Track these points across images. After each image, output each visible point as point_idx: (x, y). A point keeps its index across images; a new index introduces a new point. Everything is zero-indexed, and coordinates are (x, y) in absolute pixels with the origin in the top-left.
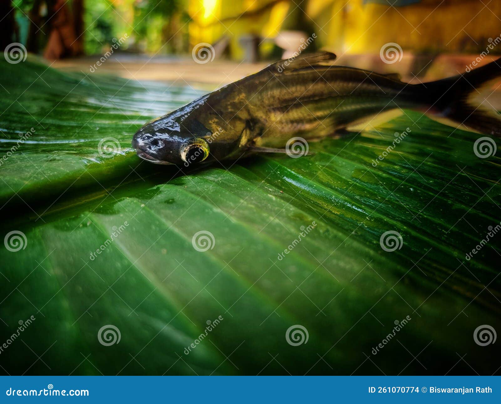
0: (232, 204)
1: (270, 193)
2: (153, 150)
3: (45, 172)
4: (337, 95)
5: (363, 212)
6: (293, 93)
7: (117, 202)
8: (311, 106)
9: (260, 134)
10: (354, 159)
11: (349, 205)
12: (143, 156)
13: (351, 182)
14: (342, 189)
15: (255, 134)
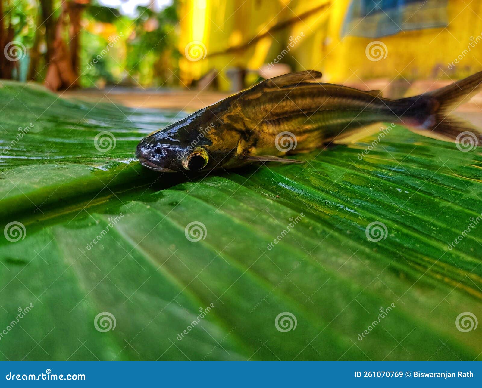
0: (233, 207)
1: (267, 197)
2: (156, 158)
3: (53, 178)
4: (324, 110)
5: (355, 213)
6: (284, 107)
7: (123, 205)
8: (300, 119)
9: (254, 145)
10: (343, 165)
11: (342, 207)
12: (146, 164)
13: (342, 186)
14: (335, 192)
15: (250, 144)
